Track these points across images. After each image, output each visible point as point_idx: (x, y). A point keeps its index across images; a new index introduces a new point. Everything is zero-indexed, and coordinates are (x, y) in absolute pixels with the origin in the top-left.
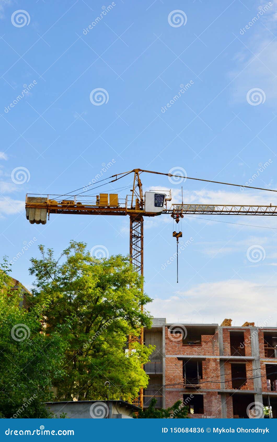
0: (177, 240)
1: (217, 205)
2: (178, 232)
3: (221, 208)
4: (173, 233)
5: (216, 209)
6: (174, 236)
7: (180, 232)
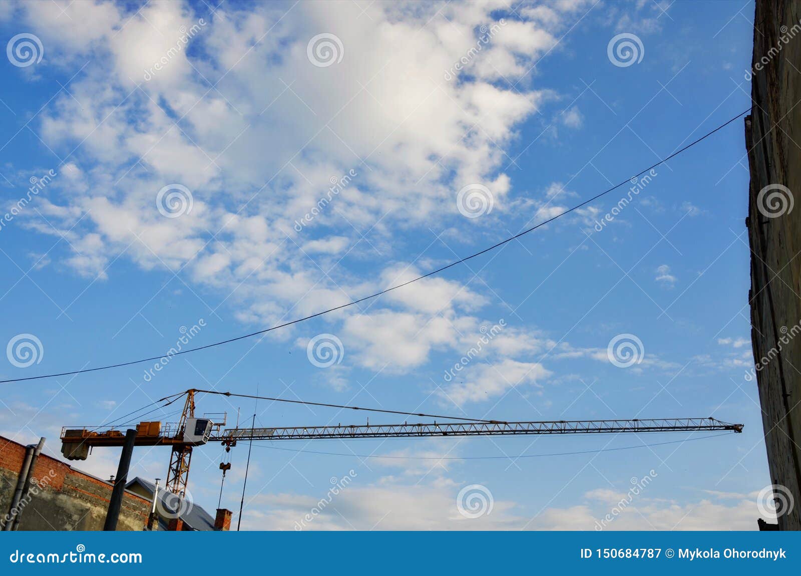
0: (224, 473)
1: (275, 429)
2: (226, 463)
3: (280, 432)
4: (221, 464)
5: (275, 434)
6: (221, 468)
7: (228, 463)
